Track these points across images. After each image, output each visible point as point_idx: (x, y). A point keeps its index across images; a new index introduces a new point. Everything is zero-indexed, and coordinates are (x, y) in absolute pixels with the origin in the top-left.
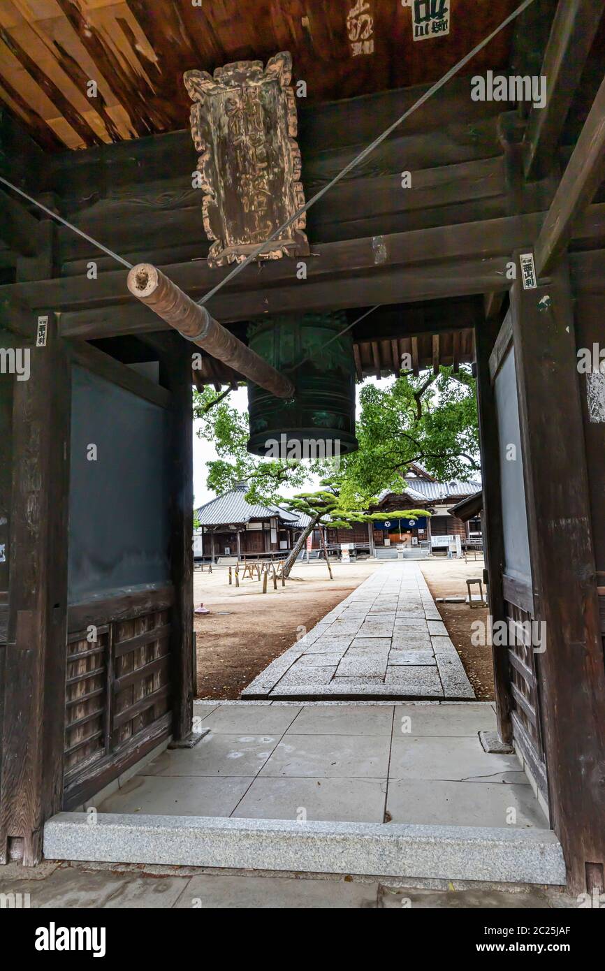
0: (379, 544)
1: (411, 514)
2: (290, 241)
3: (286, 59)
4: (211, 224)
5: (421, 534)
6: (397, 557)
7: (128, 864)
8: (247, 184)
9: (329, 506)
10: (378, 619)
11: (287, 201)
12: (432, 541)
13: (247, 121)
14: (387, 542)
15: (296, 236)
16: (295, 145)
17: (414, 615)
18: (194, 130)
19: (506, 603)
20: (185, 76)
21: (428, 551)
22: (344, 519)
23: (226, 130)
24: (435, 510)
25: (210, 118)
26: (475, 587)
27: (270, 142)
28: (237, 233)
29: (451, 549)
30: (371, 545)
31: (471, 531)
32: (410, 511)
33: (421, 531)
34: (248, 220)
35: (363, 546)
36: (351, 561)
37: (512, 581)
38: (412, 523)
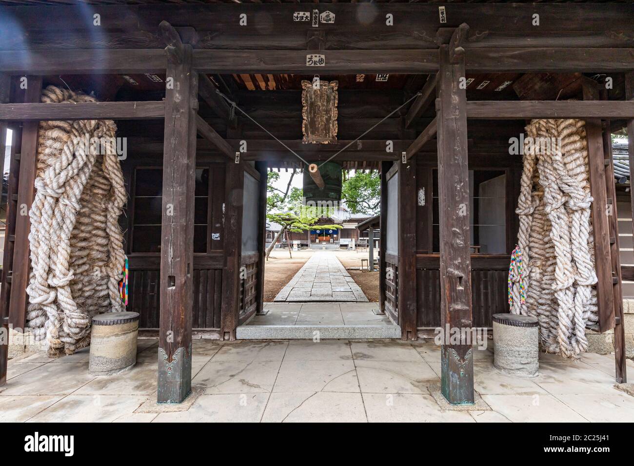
0: (313, 241)
1: (333, 227)
2: (331, 139)
3: (336, 83)
4: (305, 130)
5: (335, 238)
6: (322, 249)
7: (266, 339)
8: (318, 118)
9: (292, 221)
10: (322, 275)
11: (331, 125)
12: (341, 241)
13: (321, 98)
14: (317, 241)
15: (333, 137)
16: (336, 109)
17: (338, 274)
18: (303, 99)
19: (386, 263)
20: (302, 81)
21: (338, 246)
22: (299, 228)
23: (313, 100)
24: (343, 225)
25: (308, 95)
26: (365, 263)
27: (327, 106)
28: (313, 133)
29: (350, 246)
30: (309, 242)
31: (360, 237)
32: (333, 226)
33: (335, 236)
34: (317, 129)
35: (305, 242)
36: (298, 250)
37: (389, 254)
38: (331, 232)
